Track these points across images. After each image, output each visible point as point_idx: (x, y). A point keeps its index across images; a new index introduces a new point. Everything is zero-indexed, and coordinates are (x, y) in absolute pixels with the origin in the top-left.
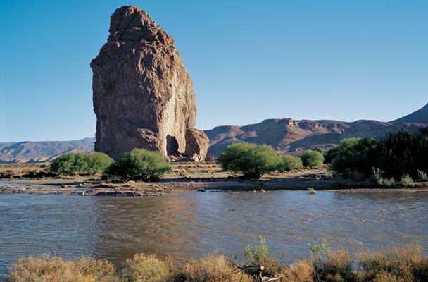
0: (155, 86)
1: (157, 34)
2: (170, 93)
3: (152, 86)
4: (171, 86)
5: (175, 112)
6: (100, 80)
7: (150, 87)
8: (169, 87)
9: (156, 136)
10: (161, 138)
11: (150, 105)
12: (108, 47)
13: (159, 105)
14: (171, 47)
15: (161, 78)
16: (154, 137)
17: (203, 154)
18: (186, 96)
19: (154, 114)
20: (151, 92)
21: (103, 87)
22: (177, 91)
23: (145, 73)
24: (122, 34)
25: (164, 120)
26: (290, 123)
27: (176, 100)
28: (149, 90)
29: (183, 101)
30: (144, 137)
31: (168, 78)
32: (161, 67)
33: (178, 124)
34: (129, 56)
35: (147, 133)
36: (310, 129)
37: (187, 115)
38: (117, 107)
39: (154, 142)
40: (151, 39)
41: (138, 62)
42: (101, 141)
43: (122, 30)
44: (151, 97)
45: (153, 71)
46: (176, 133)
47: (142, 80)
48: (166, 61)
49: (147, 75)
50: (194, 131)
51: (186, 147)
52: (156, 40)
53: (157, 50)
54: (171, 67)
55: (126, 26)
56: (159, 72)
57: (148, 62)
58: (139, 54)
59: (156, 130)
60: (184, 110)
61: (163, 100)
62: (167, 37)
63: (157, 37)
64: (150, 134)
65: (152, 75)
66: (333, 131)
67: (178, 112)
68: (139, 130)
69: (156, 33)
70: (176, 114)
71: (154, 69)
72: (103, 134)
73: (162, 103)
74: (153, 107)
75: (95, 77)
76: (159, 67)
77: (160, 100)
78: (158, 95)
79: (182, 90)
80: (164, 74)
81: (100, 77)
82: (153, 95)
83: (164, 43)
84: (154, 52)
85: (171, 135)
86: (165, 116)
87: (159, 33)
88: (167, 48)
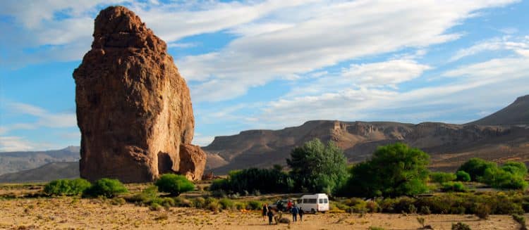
0: (144, 99)
1: (146, 40)
2: (161, 106)
3: (140, 99)
4: (161, 98)
5: (169, 125)
6: (84, 92)
7: (138, 100)
8: (159, 99)
9: (145, 153)
10: (151, 156)
11: (139, 120)
12: (92, 55)
13: (149, 119)
14: (163, 54)
15: (150, 90)
16: (143, 155)
17: (200, 172)
18: (182, 107)
19: (143, 129)
20: (140, 105)
21: (86, 100)
22: (170, 102)
23: (132, 85)
24: (107, 40)
25: (154, 136)
26: (336, 127)
27: (169, 112)
28: (137, 103)
29: (178, 113)
30: (132, 155)
31: (158, 90)
32: (150, 78)
33: (172, 139)
34: (114, 67)
35: (136, 151)
36: (362, 134)
37: (183, 128)
38: (102, 122)
39: (143, 161)
40: (140, 46)
41: (124, 74)
42: (87, 159)
43: (108, 35)
44: (139, 111)
45: (141, 82)
46: (170, 149)
47: (129, 94)
48: (156, 71)
49: (135, 88)
50: (189, 147)
51: (180, 165)
52: (145, 47)
53: (145, 59)
54: (162, 78)
55: (112, 31)
56: (148, 83)
57: (135, 73)
58: (126, 65)
59: (146, 147)
60: (179, 123)
61: (153, 113)
62: (158, 42)
63: (146, 43)
64: (139, 152)
65: (141, 87)
66: (391, 136)
67: (172, 126)
68: (126, 147)
69: (145, 38)
70: (169, 128)
71: (142, 80)
72: (88, 152)
73: (151, 117)
74: (142, 122)
75: (78, 89)
76: (148, 78)
77: (150, 114)
78: (147, 109)
79: (176, 100)
80: (154, 86)
81: (84, 89)
82: (142, 108)
83: (154, 50)
84: (142, 61)
85: (163, 151)
86: (155, 130)
87: (149, 39)
88: (157, 55)
